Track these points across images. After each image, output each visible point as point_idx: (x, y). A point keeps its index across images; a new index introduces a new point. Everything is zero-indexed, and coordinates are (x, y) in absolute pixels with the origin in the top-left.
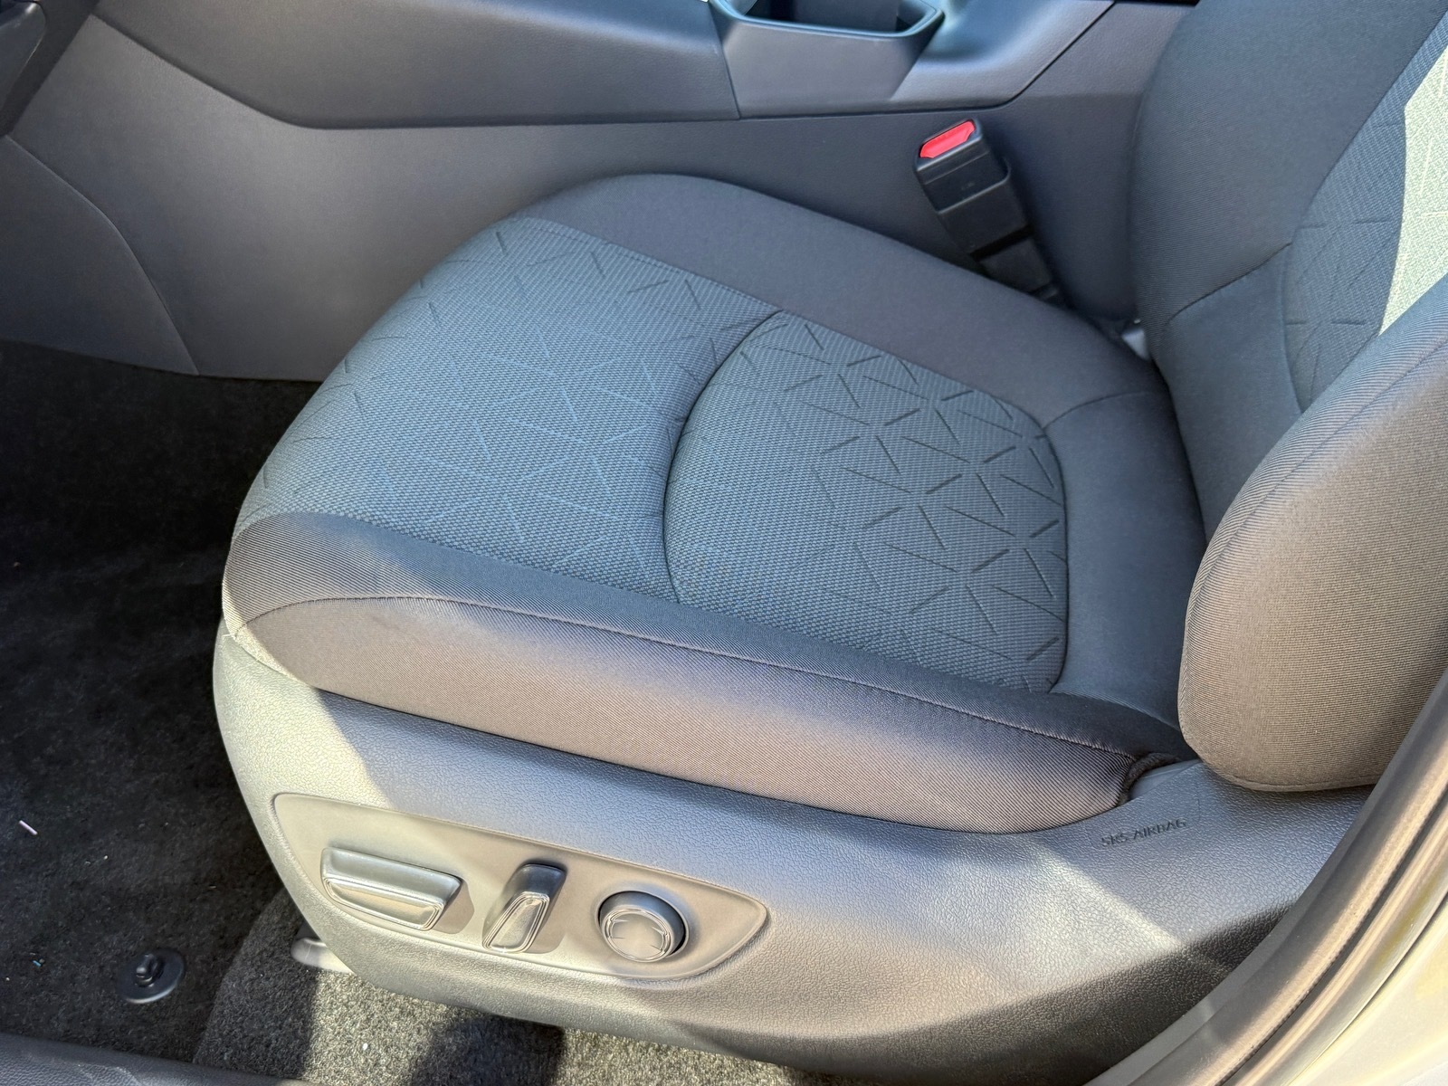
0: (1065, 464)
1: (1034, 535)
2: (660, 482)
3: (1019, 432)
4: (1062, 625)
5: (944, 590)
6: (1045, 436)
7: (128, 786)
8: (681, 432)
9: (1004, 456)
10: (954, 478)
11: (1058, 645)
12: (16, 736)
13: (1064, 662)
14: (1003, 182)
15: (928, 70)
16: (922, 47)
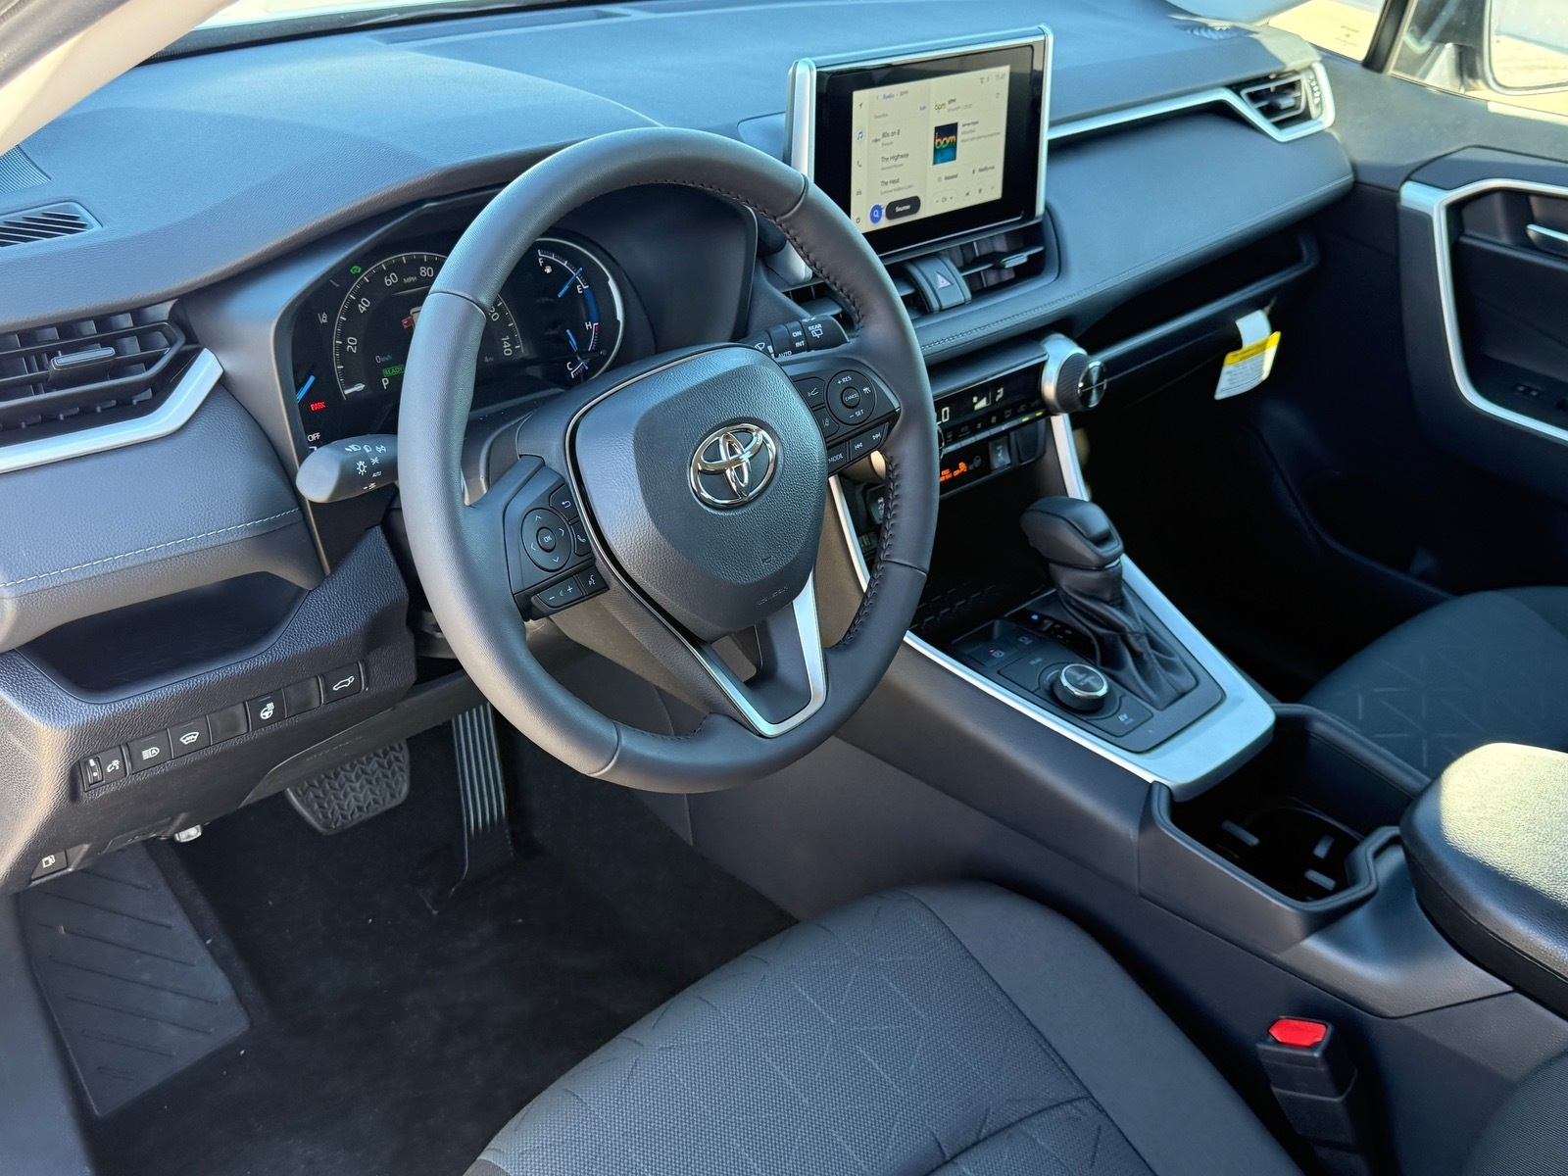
14: (1336, 1100)
15: (1318, 949)
16: (1321, 924)
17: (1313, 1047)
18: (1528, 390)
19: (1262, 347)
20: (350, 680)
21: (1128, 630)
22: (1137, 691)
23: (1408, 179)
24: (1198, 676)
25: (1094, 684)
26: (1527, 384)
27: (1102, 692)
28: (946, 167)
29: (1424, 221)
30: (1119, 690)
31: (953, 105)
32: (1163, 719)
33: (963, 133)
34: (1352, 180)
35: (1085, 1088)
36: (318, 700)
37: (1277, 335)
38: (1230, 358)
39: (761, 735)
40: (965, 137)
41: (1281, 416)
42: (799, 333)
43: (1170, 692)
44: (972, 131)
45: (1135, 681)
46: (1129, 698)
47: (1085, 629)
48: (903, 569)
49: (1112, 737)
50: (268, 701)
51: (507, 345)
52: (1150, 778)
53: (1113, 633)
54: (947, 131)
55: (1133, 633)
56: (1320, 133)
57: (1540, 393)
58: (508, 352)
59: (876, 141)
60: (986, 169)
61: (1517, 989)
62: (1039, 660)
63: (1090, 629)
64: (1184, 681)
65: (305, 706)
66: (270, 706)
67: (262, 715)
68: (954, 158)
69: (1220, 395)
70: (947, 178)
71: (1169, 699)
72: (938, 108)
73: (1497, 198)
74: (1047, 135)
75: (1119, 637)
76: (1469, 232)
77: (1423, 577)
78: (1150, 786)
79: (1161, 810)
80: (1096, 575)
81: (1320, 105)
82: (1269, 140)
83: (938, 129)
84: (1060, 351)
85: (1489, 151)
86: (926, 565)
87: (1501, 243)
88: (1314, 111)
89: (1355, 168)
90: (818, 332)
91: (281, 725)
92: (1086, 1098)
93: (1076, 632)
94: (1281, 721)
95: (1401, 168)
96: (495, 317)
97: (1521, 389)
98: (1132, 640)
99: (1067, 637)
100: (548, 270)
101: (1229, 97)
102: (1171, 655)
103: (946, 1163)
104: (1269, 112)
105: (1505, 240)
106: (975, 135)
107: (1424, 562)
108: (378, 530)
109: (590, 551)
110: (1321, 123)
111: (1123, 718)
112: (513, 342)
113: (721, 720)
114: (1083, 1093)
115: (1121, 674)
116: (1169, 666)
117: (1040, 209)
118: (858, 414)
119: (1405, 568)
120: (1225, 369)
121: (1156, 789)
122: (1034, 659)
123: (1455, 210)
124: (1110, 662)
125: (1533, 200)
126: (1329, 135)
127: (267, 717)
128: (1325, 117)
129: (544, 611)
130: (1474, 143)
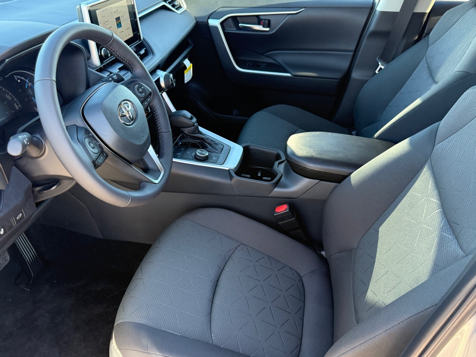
0: (306, 288)
1: (296, 313)
2: (211, 303)
3: (295, 280)
4: (300, 340)
5: (273, 333)
6: (301, 280)
7: (83, 351)
8: (216, 285)
9: (291, 288)
10: (279, 297)
11: (299, 347)
12: (56, 335)
13: (300, 351)
14: (294, 219)
15: (278, 190)
16: (276, 185)
17: (286, 210)
18: (249, 64)
19: (190, 67)
20: (21, 215)
21: (205, 139)
22: (214, 152)
23: (209, 18)
24: (223, 145)
25: (205, 153)
26: (249, 63)
27: (207, 154)
28: (120, 29)
29: (216, 28)
30: (210, 153)
31: (118, 12)
32: (222, 156)
33: (122, 19)
34: (196, 21)
35: (240, 242)
36: (14, 224)
37: (192, 64)
38: (185, 72)
39: (155, 184)
40: (123, 20)
41: (194, 85)
42: (111, 79)
43: (220, 150)
44: (123, 18)
45: (213, 150)
46: (212, 154)
47: (195, 142)
48: (166, 133)
49: (214, 163)
50: (1, 228)
51: (16, 106)
52: (228, 169)
53: (201, 141)
54: (118, 19)
55: (206, 139)
56: (185, 11)
57: (252, 64)
58: (17, 108)
59: (104, 24)
60: (128, 28)
61: (321, 180)
62: (189, 152)
63: (196, 142)
64: (222, 147)
65: (11, 227)
66: (2, 229)
67: (1, 233)
68: (121, 26)
69: (186, 82)
70: (121, 32)
71: (221, 151)
72: (115, 13)
73: (230, 19)
74: (138, 16)
75: (203, 141)
76: (226, 29)
77: (236, 115)
78: (229, 170)
79: (233, 174)
80: (193, 128)
81: (182, 3)
82: (176, 13)
83: (116, 19)
84: (161, 74)
85: (225, 8)
86: (171, 130)
87: (234, 30)
88: (182, 5)
89: (196, 18)
90: (116, 77)
91: (6, 234)
92: (242, 244)
93: (192, 143)
94: (244, 148)
95: (206, 16)
96: (10, 98)
97: (247, 64)
98: (207, 141)
99: (191, 145)
100: (19, 81)
101: (164, 3)
102: (215, 142)
103: (222, 270)
104: (174, 6)
105: (235, 29)
106: (124, 19)
107: (235, 112)
108: (14, 167)
109: (101, 147)
110: (184, 8)
111: (214, 158)
112: (18, 105)
113: (144, 183)
114: (240, 243)
115: (207, 149)
116: (216, 144)
117: (142, 38)
118: (143, 94)
119: (232, 115)
120: (185, 75)
121: (230, 170)
122: (188, 152)
123: (222, 24)
124: (204, 147)
125: (238, 18)
126: (187, 10)
127: (3, 233)
128: (184, 7)
129: (99, 165)
130: (222, 6)
